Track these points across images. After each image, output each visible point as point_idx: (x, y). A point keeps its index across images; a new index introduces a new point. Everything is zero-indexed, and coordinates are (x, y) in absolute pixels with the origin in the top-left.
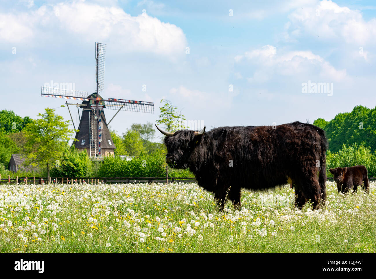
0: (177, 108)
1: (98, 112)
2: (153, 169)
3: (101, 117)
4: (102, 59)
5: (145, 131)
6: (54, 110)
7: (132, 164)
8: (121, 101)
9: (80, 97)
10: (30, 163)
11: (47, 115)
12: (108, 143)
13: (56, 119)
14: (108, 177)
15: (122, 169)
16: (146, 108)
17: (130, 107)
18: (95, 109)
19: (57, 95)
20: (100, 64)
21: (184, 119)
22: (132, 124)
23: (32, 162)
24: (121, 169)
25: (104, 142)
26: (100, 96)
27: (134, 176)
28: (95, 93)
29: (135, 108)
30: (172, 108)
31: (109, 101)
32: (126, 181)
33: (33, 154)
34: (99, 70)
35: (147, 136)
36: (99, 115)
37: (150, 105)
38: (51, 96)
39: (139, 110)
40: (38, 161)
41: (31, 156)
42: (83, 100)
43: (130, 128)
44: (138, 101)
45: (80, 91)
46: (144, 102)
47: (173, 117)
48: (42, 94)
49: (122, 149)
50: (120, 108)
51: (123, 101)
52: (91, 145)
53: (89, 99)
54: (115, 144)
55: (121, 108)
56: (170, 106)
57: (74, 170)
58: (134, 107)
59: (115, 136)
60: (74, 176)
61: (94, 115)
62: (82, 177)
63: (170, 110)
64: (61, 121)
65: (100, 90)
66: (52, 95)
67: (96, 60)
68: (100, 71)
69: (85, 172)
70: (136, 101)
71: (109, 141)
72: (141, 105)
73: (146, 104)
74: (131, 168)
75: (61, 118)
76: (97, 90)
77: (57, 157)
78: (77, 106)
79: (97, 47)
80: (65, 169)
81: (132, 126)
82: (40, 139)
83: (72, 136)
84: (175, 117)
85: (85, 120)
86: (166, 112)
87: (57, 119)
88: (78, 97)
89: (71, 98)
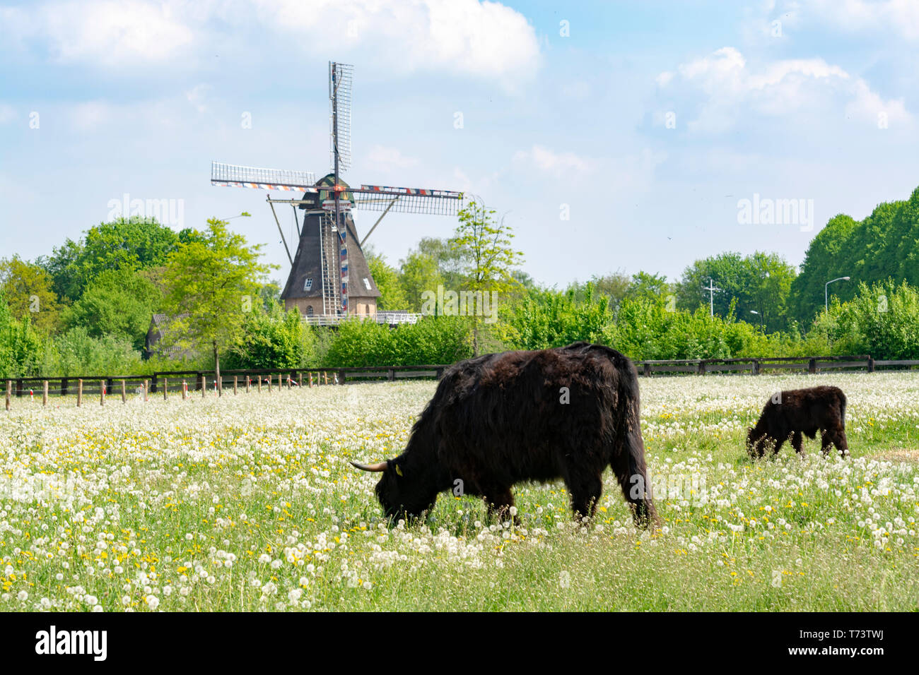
0: (494, 212)
1: (338, 216)
2: (446, 346)
3: (345, 228)
4: (346, 99)
5: (451, 253)
6: (227, 223)
7: (402, 336)
8: (389, 190)
9: (298, 184)
10: (175, 340)
11: (211, 233)
12: (364, 285)
13: (231, 243)
14: (347, 367)
15: (378, 349)
16: (445, 205)
17: (411, 203)
18: (332, 209)
19: (247, 182)
20: (341, 109)
21: (511, 236)
22: (421, 240)
23: (180, 338)
24: (375, 349)
25: (353, 282)
26: (342, 181)
27: (404, 363)
28: (332, 175)
29: (422, 205)
30: (484, 212)
31: (362, 191)
32: (388, 375)
33: (181, 320)
34: (338, 124)
35: (454, 264)
36: (341, 223)
37: (455, 198)
38: (233, 185)
39: (429, 209)
40: (192, 336)
41: (178, 327)
42: (305, 190)
43: (416, 248)
44: (427, 191)
45: (297, 172)
46: (440, 191)
47: (487, 230)
48: (212, 180)
49: (396, 295)
50: (387, 207)
51: (394, 190)
52: (326, 291)
53: (319, 187)
54: (382, 285)
55: (390, 206)
56: (479, 206)
57: (274, 352)
58: (418, 203)
59: (382, 268)
60: (273, 365)
61: (329, 223)
62: (292, 368)
63: (479, 216)
64: (242, 247)
65: (342, 167)
66: (235, 182)
67: (331, 102)
68: (341, 124)
69: (297, 356)
70: (424, 191)
71: (366, 281)
72: (434, 199)
73: (444, 197)
74: (398, 345)
75: (241, 240)
76: (336, 168)
77: (233, 325)
78: (293, 204)
79: (333, 71)
80: (253, 352)
81: (420, 245)
82: (195, 287)
83: (266, 278)
84: (491, 232)
85: (310, 234)
86: (471, 221)
87: (233, 242)
88: (294, 184)
89: (278, 187)
